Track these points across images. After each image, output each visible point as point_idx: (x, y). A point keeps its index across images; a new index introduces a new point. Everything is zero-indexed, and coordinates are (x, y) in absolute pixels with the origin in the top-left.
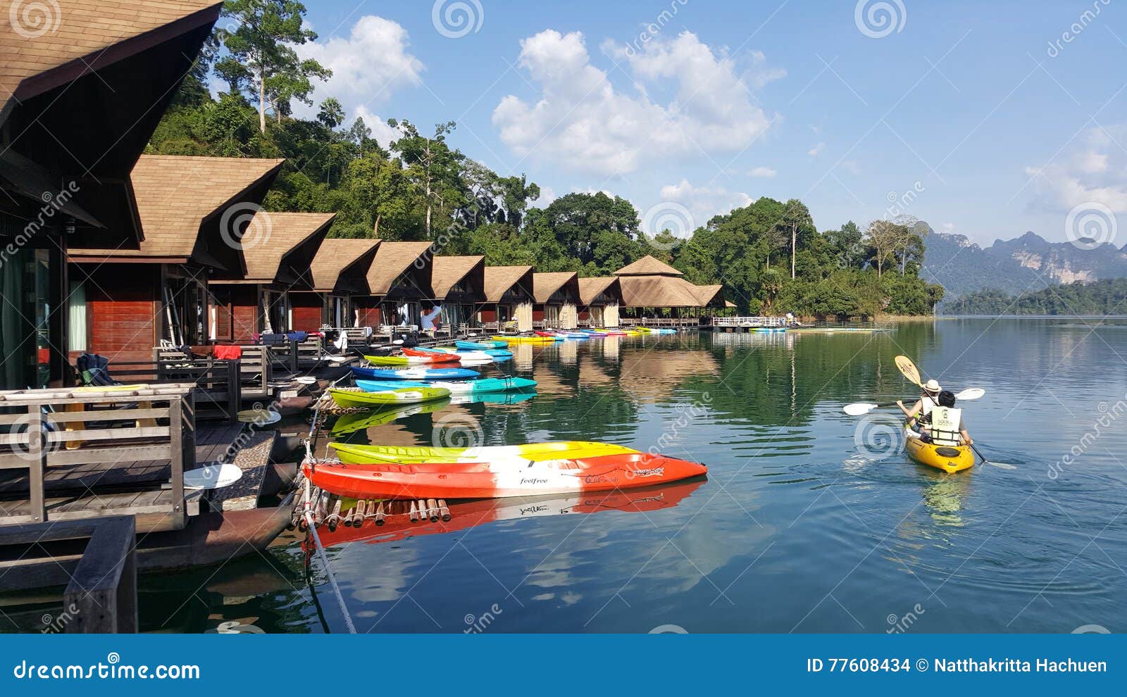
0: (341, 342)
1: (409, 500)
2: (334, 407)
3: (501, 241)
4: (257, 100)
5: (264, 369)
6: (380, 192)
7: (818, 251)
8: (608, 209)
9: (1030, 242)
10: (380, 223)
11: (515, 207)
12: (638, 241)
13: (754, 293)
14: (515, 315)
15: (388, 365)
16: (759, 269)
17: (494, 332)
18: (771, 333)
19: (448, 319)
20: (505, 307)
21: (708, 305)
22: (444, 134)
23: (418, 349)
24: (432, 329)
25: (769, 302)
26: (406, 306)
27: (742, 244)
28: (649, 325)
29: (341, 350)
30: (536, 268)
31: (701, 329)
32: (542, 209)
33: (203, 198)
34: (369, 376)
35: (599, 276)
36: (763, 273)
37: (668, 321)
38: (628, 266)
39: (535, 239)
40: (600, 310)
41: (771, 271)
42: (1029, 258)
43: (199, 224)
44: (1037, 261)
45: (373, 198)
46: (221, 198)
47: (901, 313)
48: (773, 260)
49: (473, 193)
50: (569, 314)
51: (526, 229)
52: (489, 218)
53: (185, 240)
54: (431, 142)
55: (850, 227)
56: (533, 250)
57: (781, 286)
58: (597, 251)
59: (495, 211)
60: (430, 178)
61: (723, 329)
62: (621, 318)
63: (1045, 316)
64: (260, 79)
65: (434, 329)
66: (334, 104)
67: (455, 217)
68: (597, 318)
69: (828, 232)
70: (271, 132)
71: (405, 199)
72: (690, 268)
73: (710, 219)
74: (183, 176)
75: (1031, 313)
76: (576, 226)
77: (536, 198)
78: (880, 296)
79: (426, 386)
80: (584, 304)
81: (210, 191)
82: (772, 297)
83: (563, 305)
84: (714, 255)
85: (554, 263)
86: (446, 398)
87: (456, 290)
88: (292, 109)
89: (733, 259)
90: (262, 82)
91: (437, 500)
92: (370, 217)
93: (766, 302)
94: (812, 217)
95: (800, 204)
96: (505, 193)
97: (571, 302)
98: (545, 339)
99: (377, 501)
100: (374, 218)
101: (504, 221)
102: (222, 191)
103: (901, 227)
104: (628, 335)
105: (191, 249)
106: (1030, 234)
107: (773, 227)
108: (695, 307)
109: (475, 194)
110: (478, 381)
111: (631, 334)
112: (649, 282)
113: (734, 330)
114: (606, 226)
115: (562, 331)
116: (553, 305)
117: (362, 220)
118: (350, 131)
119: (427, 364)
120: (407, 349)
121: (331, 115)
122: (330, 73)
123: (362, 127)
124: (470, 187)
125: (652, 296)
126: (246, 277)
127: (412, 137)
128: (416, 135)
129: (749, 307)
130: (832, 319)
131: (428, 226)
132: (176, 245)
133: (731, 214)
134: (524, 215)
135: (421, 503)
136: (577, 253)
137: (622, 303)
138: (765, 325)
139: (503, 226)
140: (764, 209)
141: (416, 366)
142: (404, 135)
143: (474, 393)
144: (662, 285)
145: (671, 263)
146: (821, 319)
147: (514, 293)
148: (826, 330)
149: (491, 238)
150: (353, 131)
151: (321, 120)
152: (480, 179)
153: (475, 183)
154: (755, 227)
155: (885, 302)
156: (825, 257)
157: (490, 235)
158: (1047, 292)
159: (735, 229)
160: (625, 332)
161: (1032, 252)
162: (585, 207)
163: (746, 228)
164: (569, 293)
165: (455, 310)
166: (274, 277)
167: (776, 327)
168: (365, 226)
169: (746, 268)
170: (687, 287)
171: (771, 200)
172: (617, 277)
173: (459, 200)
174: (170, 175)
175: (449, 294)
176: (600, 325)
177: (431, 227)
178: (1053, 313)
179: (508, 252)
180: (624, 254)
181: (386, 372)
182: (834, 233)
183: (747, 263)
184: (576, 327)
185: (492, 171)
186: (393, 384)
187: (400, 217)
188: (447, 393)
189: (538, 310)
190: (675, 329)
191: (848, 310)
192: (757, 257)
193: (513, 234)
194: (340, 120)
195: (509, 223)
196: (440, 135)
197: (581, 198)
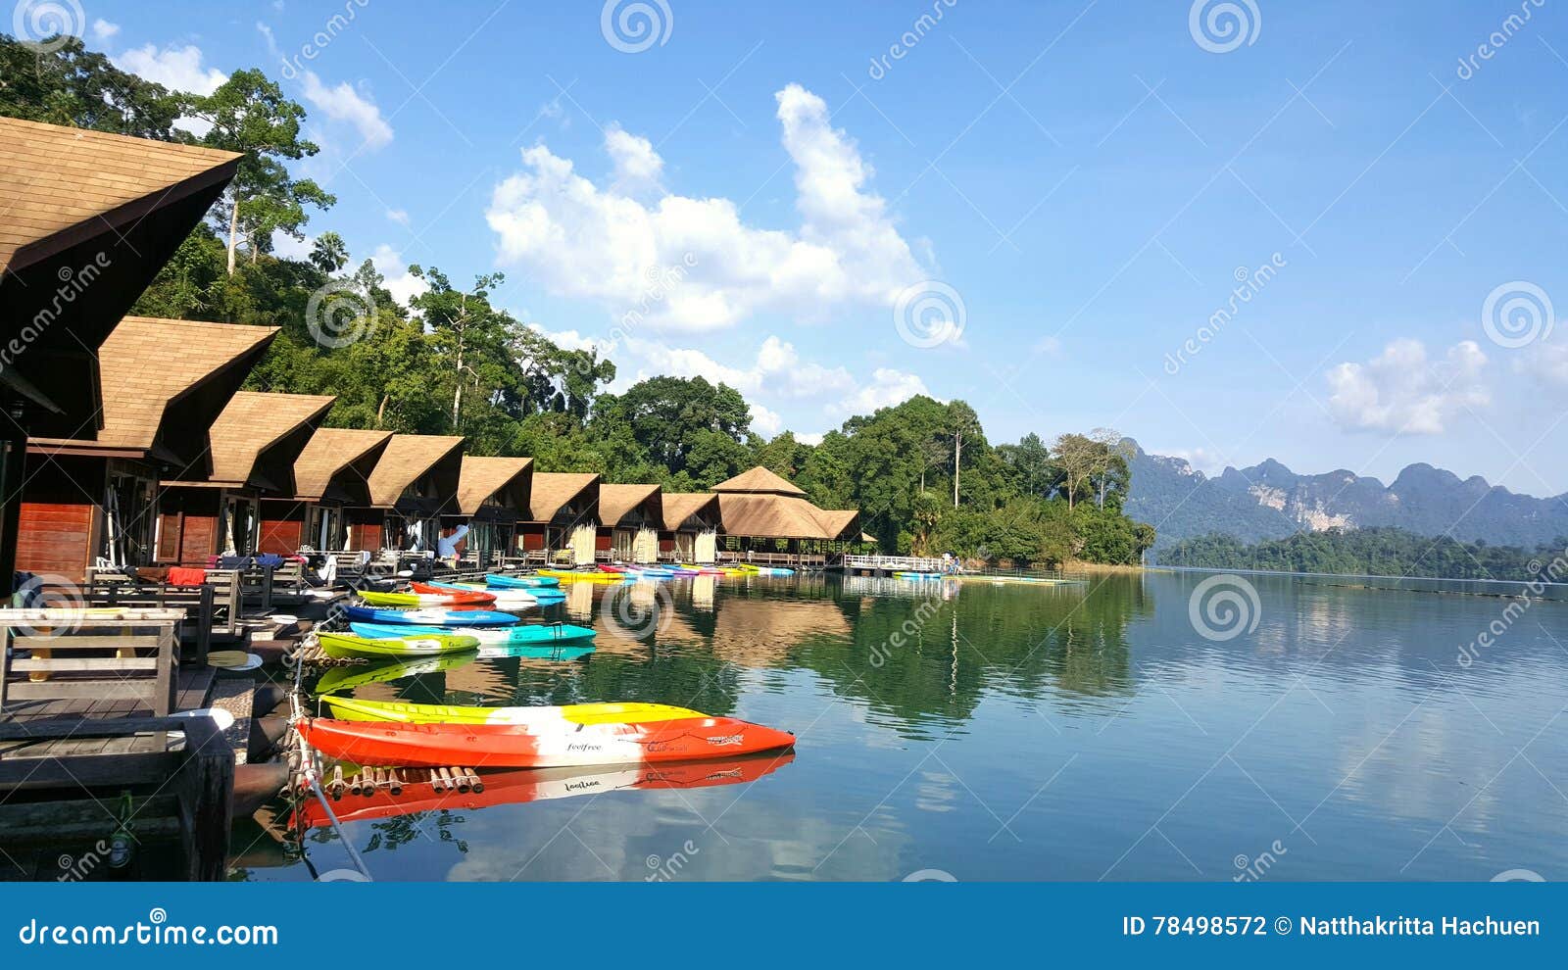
0: (328, 572)
1: (427, 768)
2: (322, 656)
3: (558, 436)
4: (225, 229)
5: (232, 601)
6: (391, 363)
7: (989, 471)
8: (709, 399)
9: (1271, 473)
10: (389, 405)
11: (579, 391)
12: (749, 445)
13: (904, 524)
14: (571, 540)
15: (391, 605)
16: (910, 492)
17: (540, 564)
18: (921, 580)
19: (476, 544)
20: (558, 531)
21: (839, 538)
22: (487, 289)
23: (432, 584)
24: (453, 557)
25: (923, 537)
26: (419, 523)
27: (889, 456)
28: (755, 562)
29: (326, 582)
30: (604, 476)
31: (827, 570)
32: (617, 396)
33: (169, 373)
34: (366, 617)
35: (692, 491)
36: (916, 497)
37: (781, 557)
38: (732, 479)
39: (606, 436)
40: (690, 539)
41: (928, 495)
42: (1270, 494)
43: (163, 407)
44: (1281, 498)
45: (379, 371)
46: (192, 375)
47: (1098, 559)
48: (930, 479)
49: (521, 370)
50: (646, 543)
51: (593, 422)
52: (542, 403)
53: (143, 428)
54: (468, 297)
55: (1033, 440)
56: (601, 451)
57: (940, 516)
58: (691, 456)
59: (551, 394)
60: (463, 347)
61: (858, 572)
62: (719, 550)
63: (1291, 572)
64: (232, 201)
65: (456, 557)
66: (336, 241)
67: (493, 401)
68: (685, 549)
69: (1002, 446)
70: (244, 274)
71: (425, 375)
72: (817, 486)
73: (847, 421)
74: (144, 343)
75: (1272, 568)
76: (662, 420)
77: (610, 380)
78: (1072, 535)
79: (447, 633)
80: (669, 529)
81: (179, 364)
82: (928, 531)
83: (639, 530)
84: (850, 469)
85: (629, 470)
86: (472, 650)
87: (491, 503)
88: (274, 244)
89: (876, 476)
90: (236, 207)
91: (462, 768)
92: (374, 398)
93: (919, 537)
94: (981, 424)
95: (966, 406)
96: (567, 372)
97: (651, 526)
98: (611, 575)
99: (386, 768)
100: (380, 399)
101: (563, 410)
102: (195, 366)
103: (1099, 444)
104: (727, 575)
105: (151, 440)
106: (1271, 461)
107: (930, 434)
108: (822, 540)
109: (525, 371)
110: (517, 629)
111: (731, 574)
112: (760, 502)
113: (872, 573)
114: (705, 423)
115: (636, 566)
116: (625, 529)
117: (362, 401)
118: (353, 277)
119: (445, 604)
120: (417, 583)
121: (328, 256)
122: (333, 200)
123: (372, 272)
124: (518, 361)
125: (762, 522)
126: (211, 478)
127: (441, 291)
128: (448, 289)
129: (896, 542)
130: (1006, 564)
131: (456, 411)
132: (130, 434)
133: (874, 415)
134: (592, 402)
135: (443, 771)
136: (663, 457)
137: (721, 531)
138: (914, 569)
139: (561, 417)
140: (918, 410)
141: (430, 606)
142: (430, 288)
143: (510, 645)
144: (777, 507)
145: (792, 477)
146: (992, 565)
147: (571, 511)
148: (994, 578)
149: (544, 432)
150: (357, 277)
151: (314, 262)
152: (533, 350)
153: (526, 357)
154: (906, 434)
155: (1078, 544)
156: (999, 479)
157: (542, 427)
158: (1295, 543)
159: (880, 436)
160: (722, 570)
161: (1274, 485)
162: (677, 396)
163: (894, 435)
164: (648, 513)
165: (487, 531)
166: (245, 480)
167: (929, 572)
168: (364, 408)
169: (893, 489)
170: (813, 513)
171: (929, 399)
172: (715, 494)
173: (501, 378)
174: (126, 342)
175: (481, 509)
176: (690, 560)
177: (460, 414)
178: (1302, 569)
179: (566, 452)
180: (728, 462)
181: (389, 614)
182: (1011, 448)
183: (895, 482)
184: (655, 560)
185: (550, 341)
186: (400, 629)
187: (416, 399)
188: (473, 643)
189: (604, 535)
190: (793, 569)
191: (1028, 553)
192: (909, 475)
193: (574, 429)
194: (340, 262)
195: (570, 412)
196: (481, 290)
197: (672, 383)
